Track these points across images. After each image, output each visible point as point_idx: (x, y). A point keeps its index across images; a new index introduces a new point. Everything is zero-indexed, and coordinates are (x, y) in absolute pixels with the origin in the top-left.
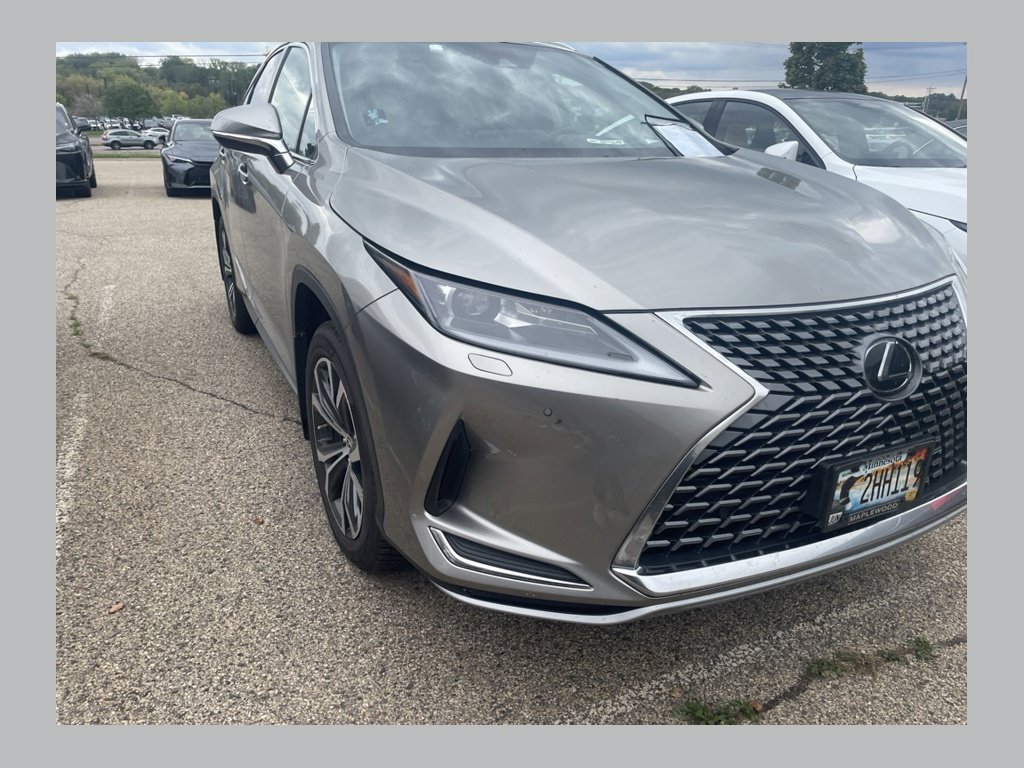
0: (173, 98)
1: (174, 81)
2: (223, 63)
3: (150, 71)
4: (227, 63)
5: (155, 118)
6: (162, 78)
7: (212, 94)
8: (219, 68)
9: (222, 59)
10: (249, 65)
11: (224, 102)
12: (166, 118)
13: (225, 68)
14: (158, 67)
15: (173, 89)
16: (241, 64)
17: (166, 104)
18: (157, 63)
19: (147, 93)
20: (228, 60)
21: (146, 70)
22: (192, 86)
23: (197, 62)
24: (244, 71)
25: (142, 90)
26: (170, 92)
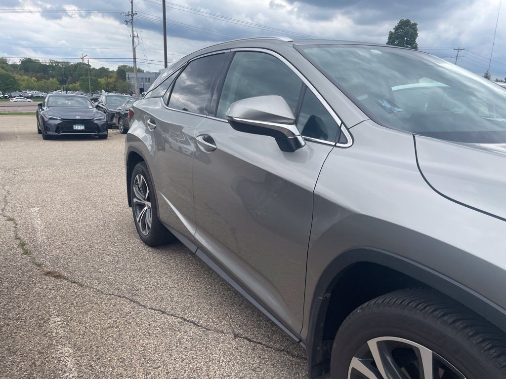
0: (28, 80)
1: (29, 71)
2: (56, 62)
3: (14, 66)
4: (59, 62)
5: (17, 92)
6: (21, 69)
7: (51, 79)
8: (54, 65)
9: (56, 60)
10: (72, 63)
11: (58, 83)
12: (24, 92)
13: (58, 65)
14: (19, 64)
15: (27, 76)
16: (67, 62)
17: (24, 84)
18: (18, 62)
19: (14, 78)
20: (60, 60)
21: (11, 65)
22: (39, 74)
23: (41, 61)
24: (70, 67)
25: (11, 77)
26: (26, 77)
